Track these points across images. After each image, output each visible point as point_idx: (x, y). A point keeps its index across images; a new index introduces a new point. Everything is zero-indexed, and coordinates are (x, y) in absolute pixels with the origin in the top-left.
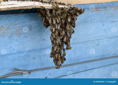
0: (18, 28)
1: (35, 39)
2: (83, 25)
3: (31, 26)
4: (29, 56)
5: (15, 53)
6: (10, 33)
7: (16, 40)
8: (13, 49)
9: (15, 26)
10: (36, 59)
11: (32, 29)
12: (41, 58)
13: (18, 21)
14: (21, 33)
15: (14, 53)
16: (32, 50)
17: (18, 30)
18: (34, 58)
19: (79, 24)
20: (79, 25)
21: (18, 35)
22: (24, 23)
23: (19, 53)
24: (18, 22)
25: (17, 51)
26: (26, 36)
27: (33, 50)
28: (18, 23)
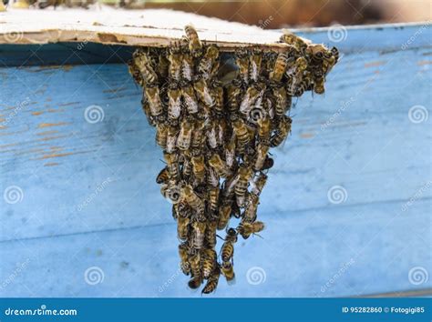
0: (48, 129)
1: (129, 179)
2: (385, 123)
3: (114, 121)
4: (100, 253)
5: (33, 238)
6: (9, 149)
7: (40, 182)
8: (24, 220)
9: (36, 117)
10: (133, 271)
11: (116, 136)
12: (158, 265)
13: (50, 100)
14: (63, 153)
15: (27, 239)
16: (118, 227)
17: (46, 139)
18: (125, 264)
19: (362, 121)
20: (364, 123)
21: (47, 161)
22: (77, 105)
23: (50, 237)
24: (48, 103)
25: (41, 228)
26: (84, 166)
27: (122, 229)
28: (47, 106)
